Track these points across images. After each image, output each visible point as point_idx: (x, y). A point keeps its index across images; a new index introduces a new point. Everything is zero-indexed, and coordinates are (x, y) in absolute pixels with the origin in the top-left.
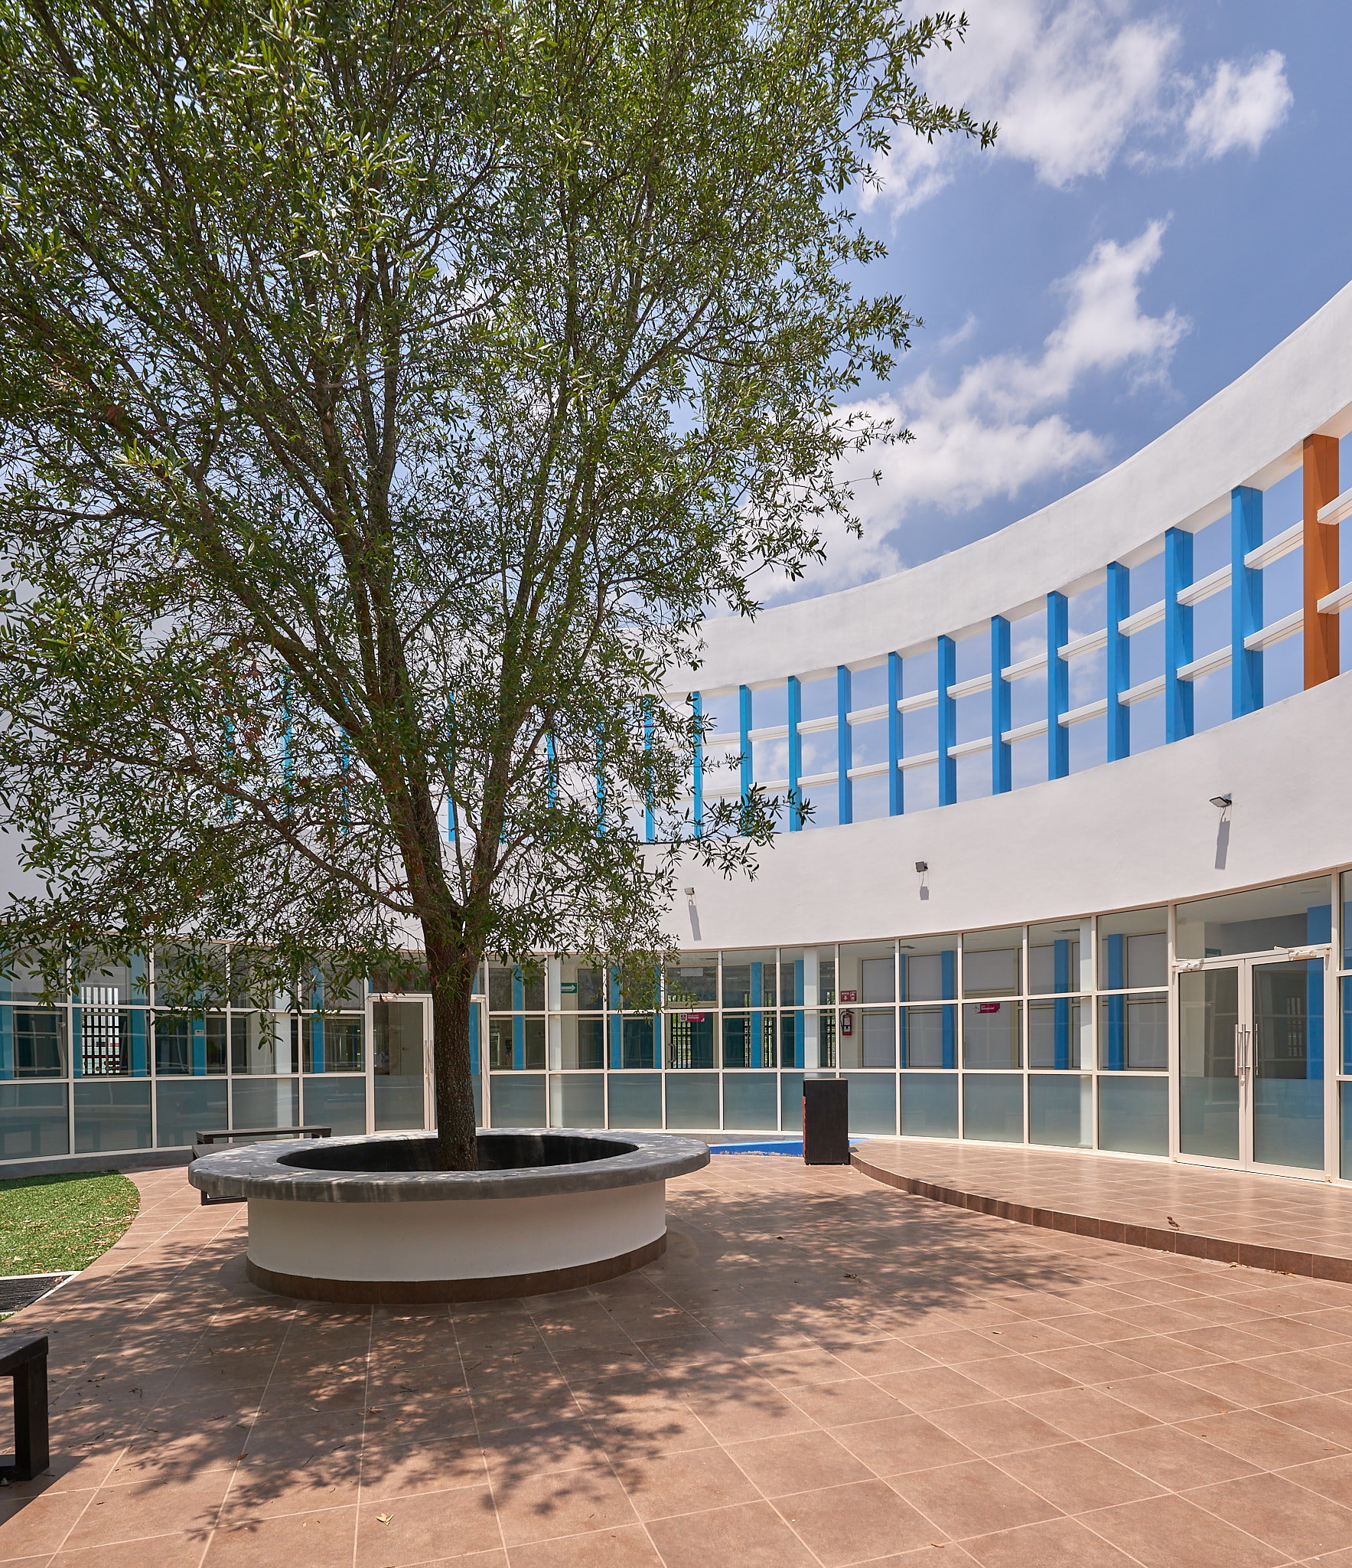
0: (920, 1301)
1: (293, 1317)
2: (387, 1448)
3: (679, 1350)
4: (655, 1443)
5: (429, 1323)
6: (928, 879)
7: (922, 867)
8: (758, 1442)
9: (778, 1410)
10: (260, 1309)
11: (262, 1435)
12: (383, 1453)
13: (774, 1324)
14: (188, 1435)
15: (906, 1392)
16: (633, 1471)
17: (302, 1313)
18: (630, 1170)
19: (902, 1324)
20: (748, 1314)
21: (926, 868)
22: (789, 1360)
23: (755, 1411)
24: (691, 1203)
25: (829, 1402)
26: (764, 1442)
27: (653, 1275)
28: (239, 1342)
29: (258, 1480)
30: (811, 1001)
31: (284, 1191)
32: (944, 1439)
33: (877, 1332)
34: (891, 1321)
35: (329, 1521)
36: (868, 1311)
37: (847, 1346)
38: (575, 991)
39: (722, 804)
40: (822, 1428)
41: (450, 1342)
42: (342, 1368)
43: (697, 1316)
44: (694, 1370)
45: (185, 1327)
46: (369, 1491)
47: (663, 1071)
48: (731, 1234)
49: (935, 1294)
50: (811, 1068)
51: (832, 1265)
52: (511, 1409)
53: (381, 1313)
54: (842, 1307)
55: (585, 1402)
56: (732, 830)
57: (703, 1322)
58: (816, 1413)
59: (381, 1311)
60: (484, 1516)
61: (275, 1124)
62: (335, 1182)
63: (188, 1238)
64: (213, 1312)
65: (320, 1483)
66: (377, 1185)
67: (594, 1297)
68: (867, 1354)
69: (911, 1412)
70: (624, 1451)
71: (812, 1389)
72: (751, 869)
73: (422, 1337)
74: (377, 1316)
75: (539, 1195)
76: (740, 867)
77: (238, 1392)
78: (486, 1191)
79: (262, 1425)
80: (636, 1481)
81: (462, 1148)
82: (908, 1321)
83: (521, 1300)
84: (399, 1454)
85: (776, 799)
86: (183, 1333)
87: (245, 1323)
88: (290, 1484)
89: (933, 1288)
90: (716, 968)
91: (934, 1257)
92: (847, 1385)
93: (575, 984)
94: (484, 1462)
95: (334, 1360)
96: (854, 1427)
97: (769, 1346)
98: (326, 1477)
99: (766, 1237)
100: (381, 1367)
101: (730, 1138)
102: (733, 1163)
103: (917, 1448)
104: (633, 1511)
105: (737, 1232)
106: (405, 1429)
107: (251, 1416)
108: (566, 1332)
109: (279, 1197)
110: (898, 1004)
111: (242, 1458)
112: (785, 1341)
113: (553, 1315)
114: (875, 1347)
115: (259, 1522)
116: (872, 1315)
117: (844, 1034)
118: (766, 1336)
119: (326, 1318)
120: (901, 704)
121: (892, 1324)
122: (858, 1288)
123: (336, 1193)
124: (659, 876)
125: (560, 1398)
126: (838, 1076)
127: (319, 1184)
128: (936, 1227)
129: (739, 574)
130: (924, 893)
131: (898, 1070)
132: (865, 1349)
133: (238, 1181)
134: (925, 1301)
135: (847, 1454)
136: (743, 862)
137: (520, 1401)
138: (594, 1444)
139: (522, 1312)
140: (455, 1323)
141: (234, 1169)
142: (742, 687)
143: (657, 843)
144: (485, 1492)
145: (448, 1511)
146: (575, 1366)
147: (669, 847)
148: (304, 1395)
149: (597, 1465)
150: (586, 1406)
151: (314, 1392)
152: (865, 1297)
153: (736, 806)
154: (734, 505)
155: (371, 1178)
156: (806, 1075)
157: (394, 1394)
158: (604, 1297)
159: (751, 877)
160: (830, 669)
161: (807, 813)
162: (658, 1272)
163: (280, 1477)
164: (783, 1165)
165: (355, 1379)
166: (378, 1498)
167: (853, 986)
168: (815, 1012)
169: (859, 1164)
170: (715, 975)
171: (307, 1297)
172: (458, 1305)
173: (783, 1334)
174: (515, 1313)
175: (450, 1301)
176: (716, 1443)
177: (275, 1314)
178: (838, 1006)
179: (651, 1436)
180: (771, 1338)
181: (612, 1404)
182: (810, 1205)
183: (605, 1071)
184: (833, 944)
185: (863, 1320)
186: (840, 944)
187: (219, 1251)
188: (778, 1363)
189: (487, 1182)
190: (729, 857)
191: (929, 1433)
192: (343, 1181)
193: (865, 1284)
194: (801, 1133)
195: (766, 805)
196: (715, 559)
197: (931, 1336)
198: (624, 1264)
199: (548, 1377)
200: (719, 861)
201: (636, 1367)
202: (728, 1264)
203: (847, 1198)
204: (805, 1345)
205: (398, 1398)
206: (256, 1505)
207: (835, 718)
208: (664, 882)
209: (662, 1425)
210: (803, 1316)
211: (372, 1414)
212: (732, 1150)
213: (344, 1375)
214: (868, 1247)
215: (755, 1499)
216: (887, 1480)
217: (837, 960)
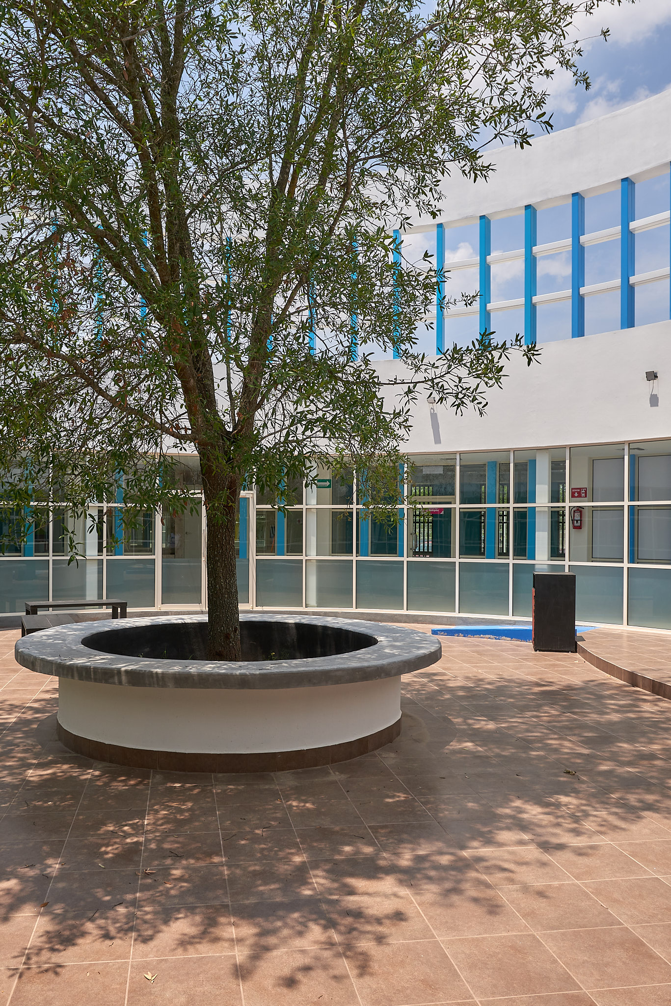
0: (637, 804)
1: (89, 776)
2: (158, 908)
3: (405, 836)
4: (380, 929)
5: (196, 791)
6: (658, 387)
7: (652, 376)
8: (473, 939)
9: (493, 908)
10: (65, 767)
11: (61, 885)
12: (155, 913)
13: (496, 817)
14: (8, 880)
15: (616, 901)
16: (362, 954)
17: (97, 773)
18: (368, 667)
19: (615, 828)
20: (470, 805)
21: (656, 377)
22: (507, 856)
23: (472, 906)
24: (424, 685)
25: (540, 905)
26: (477, 940)
27: (388, 758)
28: (48, 796)
29: (57, 928)
30: (542, 500)
31: (85, 673)
32: (651, 956)
33: (591, 834)
34: (604, 823)
35: (107, 973)
36: (583, 811)
37: (561, 847)
38: (329, 487)
39: (455, 348)
40: (533, 932)
41: (212, 811)
42: (126, 828)
43: (424, 803)
44: (419, 859)
45: (8, 779)
46: (142, 947)
47: (405, 559)
48: (459, 720)
49: (650, 798)
50: (542, 560)
51: (553, 757)
52: (259, 882)
53: (159, 778)
54: (558, 805)
55: (322, 881)
56: (463, 372)
57: (429, 809)
58: (529, 915)
59: (158, 776)
60: (231, 983)
61: (84, 596)
62: (123, 669)
63: (15, 696)
64: (29, 766)
65: (107, 936)
66: (157, 673)
67: (335, 776)
68: (580, 858)
69: (620, 924)
70: (355, 933)
71: (526, 889)
72: (481, 406)
73: (190, 804)
74: (155, 781)
75: (288, 687)
76: (470, 405)
77: (45, 843)
78: (244, 682)
79: (63, 875)
80: (364, 967)
81: (227, 637)
82: (622, 824)
83: (272, 774)
84: (167, 916)
85: (505, 344)
86: (8, 785)
87: (53, 779)
88: (83, 934)
89: (649, 791)
90: (454, 466)
91: (652, 756)
92: (559, 888)
93: (329, 481)
94: (232, 932)
95: (119, 822)
96: (563, 934)
97: (489, 841)
98: (112, 930)
99: (491, 726)
100: (157, 831)
101: (465, 621)
102: (466, 646)
103: (624, 963)
104: (356, 997)
105: (466, 718)
106: (173, 892)
107: (54, 866)
108: (308, 809)
109: (81, 678)
110: (626, 503)
111: (45, 905)
112: (505, 836)
113: (299, 792)
114: (590, 851)
115: (60, 966)
116: (586, 815)
117: (575, 527)
118: (486, 829)
119: (114, 779)
120: (633, 225)
121: (607, 827)
122: (576, 786)
123: (124, 678)
124: (397, 415)
125: (301, 875)
126: (567, 570)
127: (112, 670)
128: (655, 725)
129: (473, 145)
130: (654, 401)
131: (626, 565)
132: (580, 852)
133: (51, 662)
134: (640, 804)
135: (555, 961)
136: (473, 401)
137: (267, 876)
138: (330, 924)
139: (272, 787)
140: (217, 794)
141: (48, 650)
142: (482, 217)
143: (396, 383)
144: (232, 961)
145: (201, 977)
146: (315, 844)
147: (405, 388)
148: (94, 852)
149: (331, 944)
150: (322, 885)
151: (103, 849)
152: (581, 795)
153: (467, 349)
154: (468, 86)
155: (152, 666)
156: (537, 567)
157: (165, 857)
158: (343, 777)
159: (481, 414)
160: (564, 197)
161: (533, 355)
162: (392, 755)
163: (74, 927)
164: (514, 650)
165: (135, 840)
166: (147, 956)
167: (584, 483)
168: (546, 509)
169: (584, 652)
170: (454, 470)
171: (102, 759)
172: (220, 775)
173: (502, 829)
174: (267, 787)
175: (214, 771)
176: (433, 937)
177: (75, 772)
178: (568, 504)
179: (379, 921)
180: (490, 832)
181: (346, 885)
182: (533, 694)
183: (354, 558)
184: (564, 447)
185: (576, 820)
186: (571, 447)
187: (37, 711)
188: (495, 858)
189: (245, 675)
190: (460, 396)
191: (636, 948)
192: (130, 668)
193: (583, 782)
194: (531, 619)
195: (496, 348)
196: (451, 133)
197: (645, 843)
198: (363, 746)
199: (292, 854)
200: (451, 400)
201: (368, 850)
202: (454, 752)
203: (570, 688)
204: (521, 843)
205: (168, 861)
206: (58, 950)
207: (569, 241)
208: (401, 419)
209: (386, 912)
210: (520, 811)
211: (147, 875)
212: (466, 633)
213: (127, 835)
214: (587, 742)
215: (466, 998)
216: (592, 993)
217: (567, 462)
